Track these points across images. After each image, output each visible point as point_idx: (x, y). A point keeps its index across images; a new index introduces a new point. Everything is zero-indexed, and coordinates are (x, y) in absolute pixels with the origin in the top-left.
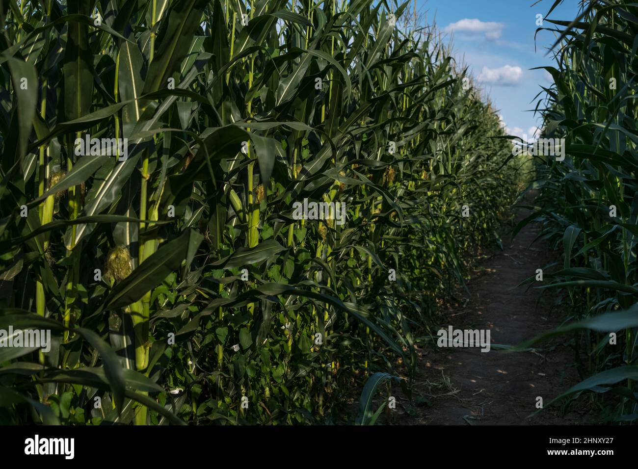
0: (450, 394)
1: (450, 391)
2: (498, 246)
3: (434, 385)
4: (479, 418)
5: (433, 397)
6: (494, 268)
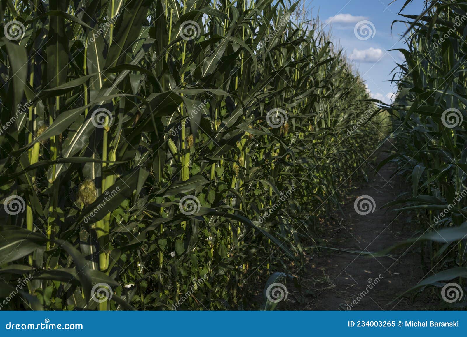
0: (329, 287)
2: (364, 180)
3: (318, 282)
5: (317, 290)
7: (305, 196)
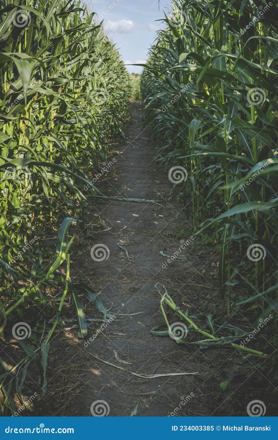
0: (105, 230)
1: (105, 229)
2: (122, 137)
3: (95, 226)
4: (127, 244)
5: (95, 233)
6: (121, 151)
7: (77, 152)
